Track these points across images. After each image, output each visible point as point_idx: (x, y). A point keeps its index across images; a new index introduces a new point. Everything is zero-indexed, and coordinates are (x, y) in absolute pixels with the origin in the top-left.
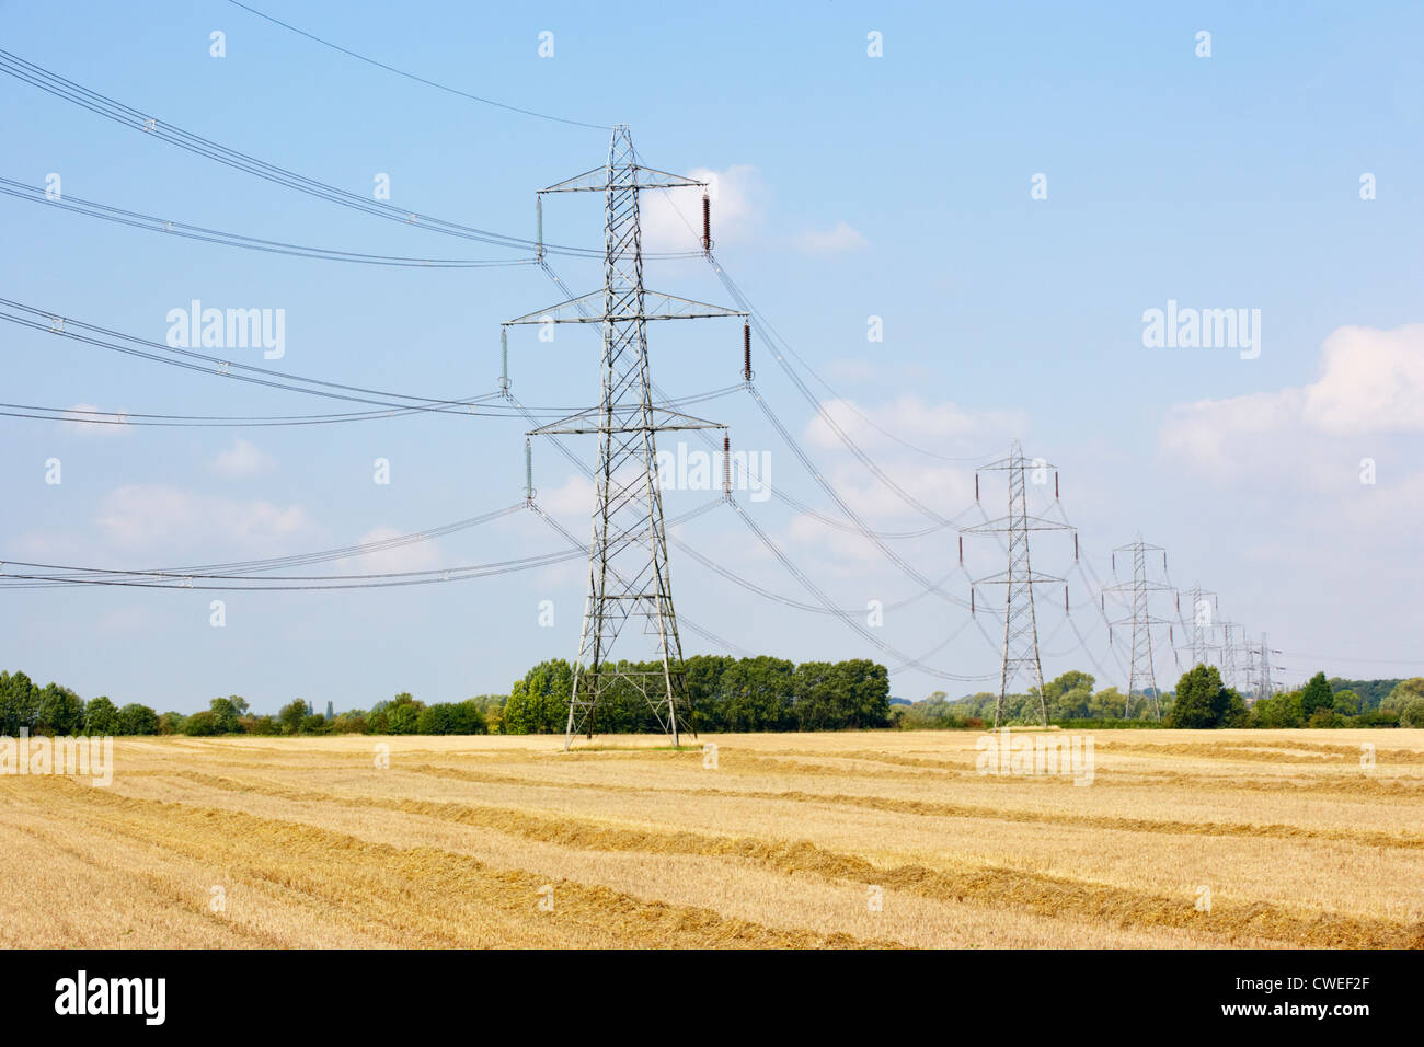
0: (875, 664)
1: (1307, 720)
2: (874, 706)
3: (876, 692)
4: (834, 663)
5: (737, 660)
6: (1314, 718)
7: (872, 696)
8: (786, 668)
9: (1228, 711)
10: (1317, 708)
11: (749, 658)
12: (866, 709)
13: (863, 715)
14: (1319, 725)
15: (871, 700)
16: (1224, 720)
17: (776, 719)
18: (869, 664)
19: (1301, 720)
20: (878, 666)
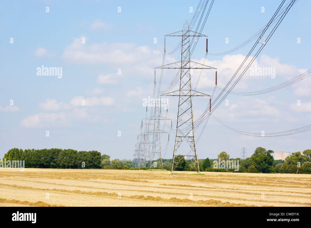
0: (98, 152)
1: (204, 170)
2: (98, 163)
3: (98, 159)
4: (88, 151)
5: (63, 150)
6: (206, 169)
7: (97, 160)
8: (75, 152)
9: (185, 167)
10: (207, 167)
11: (66, 149)
12: (96, 163)
13: (94, 165)
14: (208, 171)
15: (97, 161)
16: (184, 169)
17: (73, 165)
18: (97, 152)
19: (203, 170)
20: (99, 153)
